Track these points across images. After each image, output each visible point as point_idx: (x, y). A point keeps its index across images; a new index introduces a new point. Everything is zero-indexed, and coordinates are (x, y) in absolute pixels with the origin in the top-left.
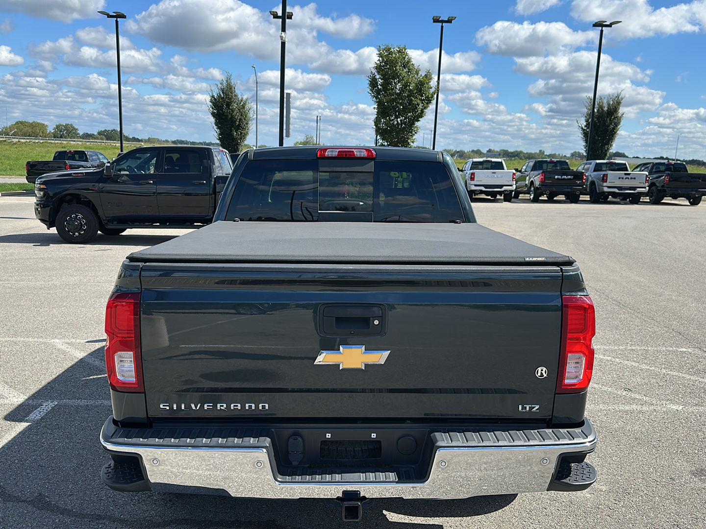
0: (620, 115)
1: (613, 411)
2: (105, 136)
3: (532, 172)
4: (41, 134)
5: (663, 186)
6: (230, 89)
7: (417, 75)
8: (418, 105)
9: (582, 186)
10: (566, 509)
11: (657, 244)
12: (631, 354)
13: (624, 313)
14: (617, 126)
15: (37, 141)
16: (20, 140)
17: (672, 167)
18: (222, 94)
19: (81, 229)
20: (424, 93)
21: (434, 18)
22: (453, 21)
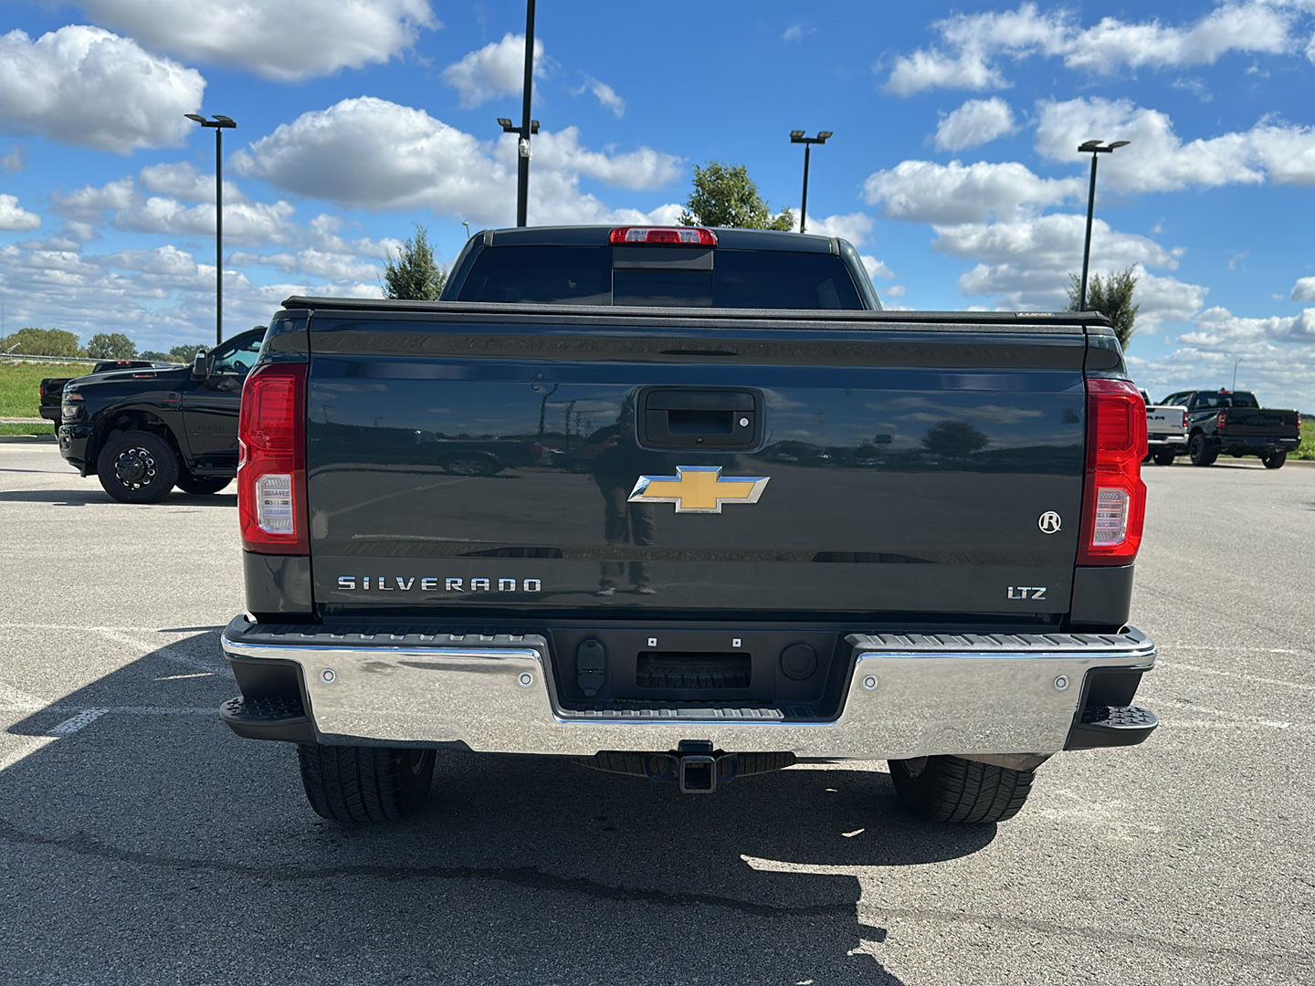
0: (1131, 308)
2: (185, 357)
4: (66, 352)
5: (1215, 433)
6: (424, 255)
7: (767, 217)
10: (1088, 856)
11: (1212, 516)
13: (1164, 604)
14: (1127, 329)
15: (58, 363)
16: (27, 361)
17: (1229, 400)
18: (408, 265)
19: (144, 476)
21: (794, 134)
22: (826, 140)
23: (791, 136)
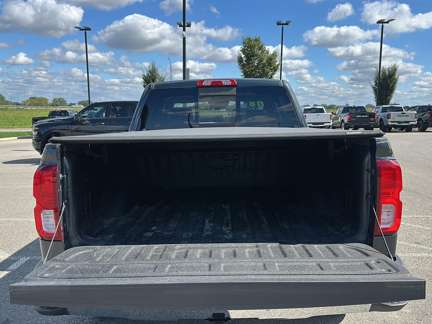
0: (396, 77)
1: (408, 257)
2: (83, 104)
3: (343, 114)
4: (45, 104)
5: (427, 120)
6: (154, 70)
7: (268, 54)
8: (269, 72)
9: (375, 122)
11: (426, 154)
12: (417, 220)
13: (409, 195)
14: (395, 84)
15: (42, 108)
16: (32, 108)
18: (149, 74)
20: (272, 65)
21: (278, 22)
22: (289, 24)
23: (277, 23)
